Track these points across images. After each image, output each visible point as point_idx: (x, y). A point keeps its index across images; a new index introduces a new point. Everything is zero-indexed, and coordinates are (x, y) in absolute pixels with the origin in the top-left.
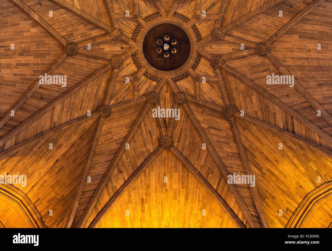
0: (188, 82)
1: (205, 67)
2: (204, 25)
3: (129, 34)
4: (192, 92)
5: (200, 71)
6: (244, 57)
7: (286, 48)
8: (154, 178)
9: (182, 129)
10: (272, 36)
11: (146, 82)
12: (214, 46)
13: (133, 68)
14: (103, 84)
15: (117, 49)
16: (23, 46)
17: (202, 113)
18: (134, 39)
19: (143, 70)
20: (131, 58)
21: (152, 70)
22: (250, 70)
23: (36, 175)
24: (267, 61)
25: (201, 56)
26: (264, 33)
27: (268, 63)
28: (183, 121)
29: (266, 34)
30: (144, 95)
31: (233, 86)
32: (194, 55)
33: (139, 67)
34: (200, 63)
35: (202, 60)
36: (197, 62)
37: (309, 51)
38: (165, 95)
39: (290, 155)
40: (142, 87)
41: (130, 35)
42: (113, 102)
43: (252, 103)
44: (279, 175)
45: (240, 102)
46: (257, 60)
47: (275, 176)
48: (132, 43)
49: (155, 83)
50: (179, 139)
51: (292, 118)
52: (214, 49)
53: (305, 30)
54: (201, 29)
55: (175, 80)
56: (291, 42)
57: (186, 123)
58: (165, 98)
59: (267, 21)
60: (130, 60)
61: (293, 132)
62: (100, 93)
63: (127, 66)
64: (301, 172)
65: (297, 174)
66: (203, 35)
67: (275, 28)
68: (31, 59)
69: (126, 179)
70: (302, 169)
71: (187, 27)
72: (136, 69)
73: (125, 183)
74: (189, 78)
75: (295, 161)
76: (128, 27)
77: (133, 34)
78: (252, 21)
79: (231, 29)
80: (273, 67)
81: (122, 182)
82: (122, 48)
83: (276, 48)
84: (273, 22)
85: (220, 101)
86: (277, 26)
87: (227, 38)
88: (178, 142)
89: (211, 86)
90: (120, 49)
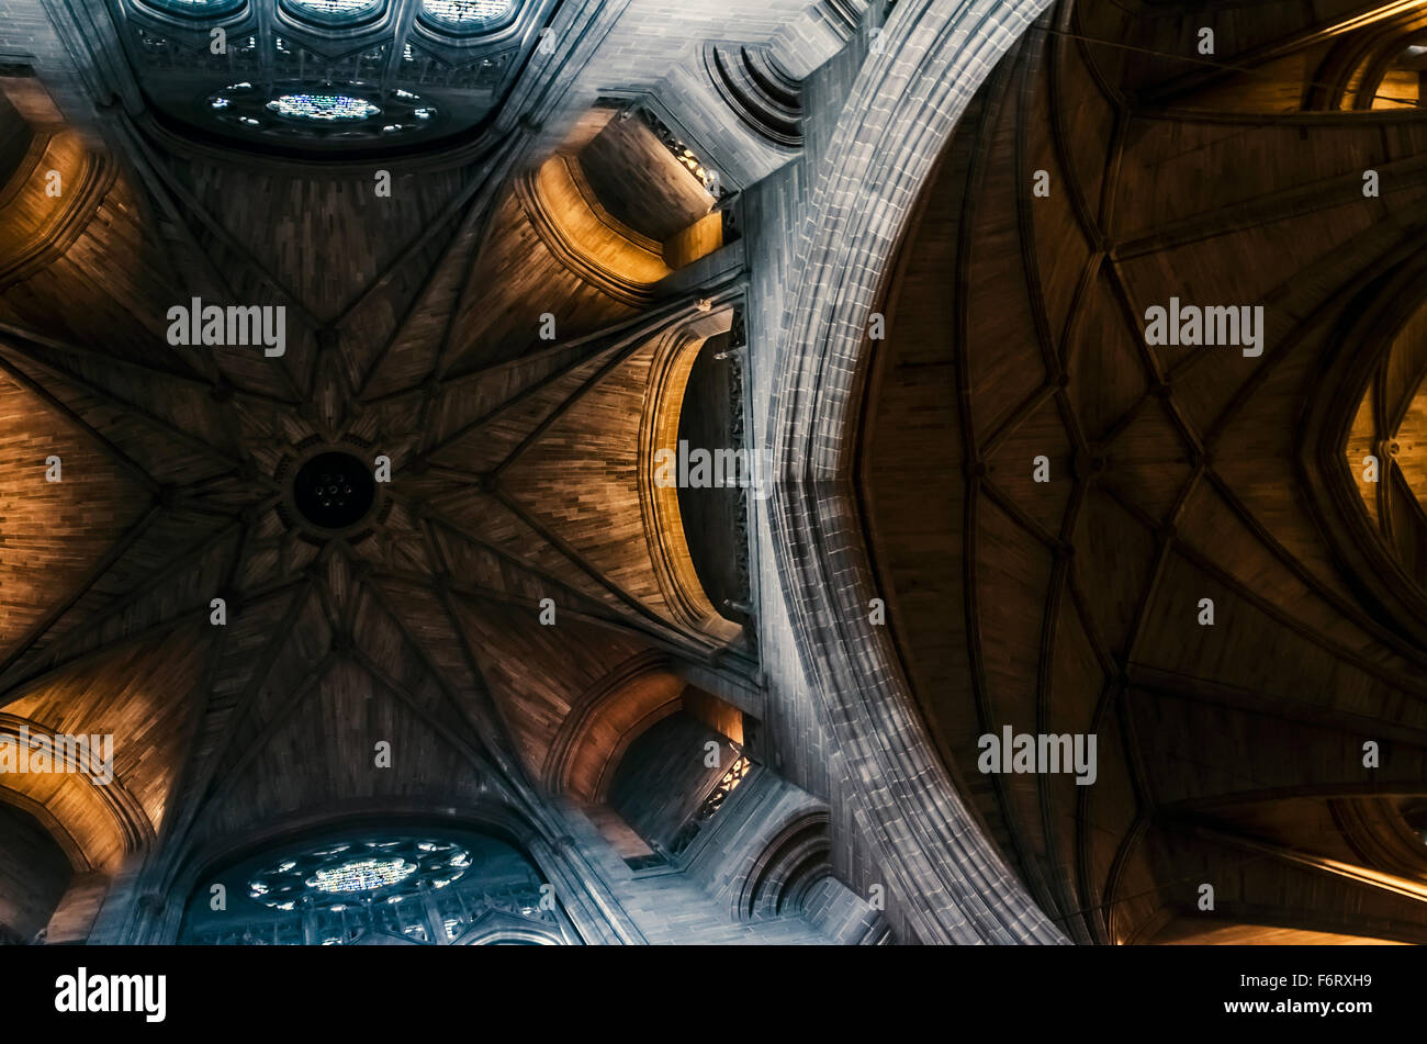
0: (276, 527)
1: (304, 555)
2: (375, 547)
4: (262, 535)
5: (297, 547)
6: (327, 614)
7: (348, 682)
8: (102, 479)
10: (366, 657)
11: (274, 459)
12: (341, 565)
13: (297, 435)
14: (268, 390)
15: (329, 410)
16: (333, 260)
17: (226, 555)
18: (346, 437)
19: (293, 453)
20: (313, 432)
21: (295, 468)
22: (307, 628)
23: (101, 274)
24: (324, 652)
25: (323, 546)
26: (369, 642)
27: (321, 654)
29: (369, 647)
30: (252, 457)
31: (277, 602)
32: (324, 533)
33: (300, 447)
34: (311, 546)
35: (316, 549)
36: (313, 541)
39: (163, 712)
40: (265, 453)
41: (352, 431)
42: (238, 405)
43: (251, 635)
44: (122, 697)
46: (325, 636)
47: (121, 690)
48: (340, 434)
49: (272, 473)
50: (176, 520)
51: (234, 706)
52: (337, 567)
53: (383, 707)
54: (367, 544)
55: (278, 507)
56: (359, 688)
59: (391, 645)
60: (309, 431)
61: (209, 711)
62: (253, 385)
63: (301, 427)
64: (133, 733)
65: (127, 726)
66: (358, 548)
67: (380, 659)
68: (310, 270)
69: (102, 431)
70: (138, 735)
71: (371, 520)
72: (294, 442)
73: (94, 430)
74: (284, 530)
75: (153, 722)
76: (365, 427)
77: (353, 436)
78: (389, 622)
79: (372, 592)
81: (93, 424)
82: (330, 418)
83: (348, 666)
86: (384, 662)
87: (357, 585)
90: (328, 415)
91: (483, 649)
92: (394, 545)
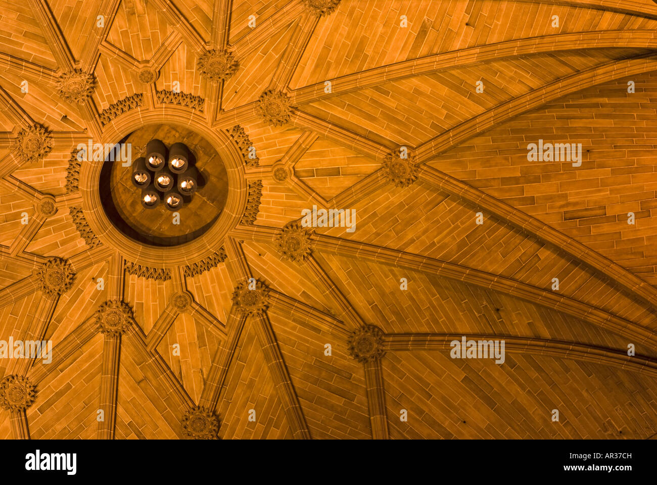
0: (154, 293)
1: (217, 288)
2: (281, 197)
3: (103, 100)
4: (149, 321)
5: (199, 288)
6: (317, 329)
7: (420, 379)
9: (69, 387)
10: (409, 334)
11: (64, 227)
12: (268, 257)
13: (57, 178)
15: (53, 112)
17: (139, 383)
18: (107, 119)
19: (77, 201)
20: (67, 153)
22: (310, 367)
24: (359, 375)
25: (223, 257)
26: (396, 314)
27: (360, 381)
28: (84, 372)
29: (401, 320)
30: (39, 255)
31: (247, 375)
32: (208, 244)
33: (72, 187)
34: (212, 269)
35: (222, 266)
36: (209, 264)
37: (465, 422)
38: (84, 286)
40: (48, 233)
41: (103, 106)
45: (238, 420)
46: (340, 356)
49: (81, 243)
50: (49, 404)
52: (265, 263)
53: (489, 375)
54: (268, 203)
55: (129, 269)
56: (440, 376)
57: (88, 380)
58: (80, 292)
59: (423, 297)
60: (63, 157)
63: (48, 164)
67: (428, 323)
71: (240, 175)
72: (62, 184)
74: (165, 285)
76: (112, 85)
77: (112, 106)
78: (392, 271)
79: (334, 254)
80: (364, 399)
82: (65, 118)
83: (399, 361)
84: (434, 307)
85: (194, 386)
86: (436, 322)
88: (41, 410)
89: (200, 337)
90: (59, 118)
91: (532, 200)
92: (296, 174)
